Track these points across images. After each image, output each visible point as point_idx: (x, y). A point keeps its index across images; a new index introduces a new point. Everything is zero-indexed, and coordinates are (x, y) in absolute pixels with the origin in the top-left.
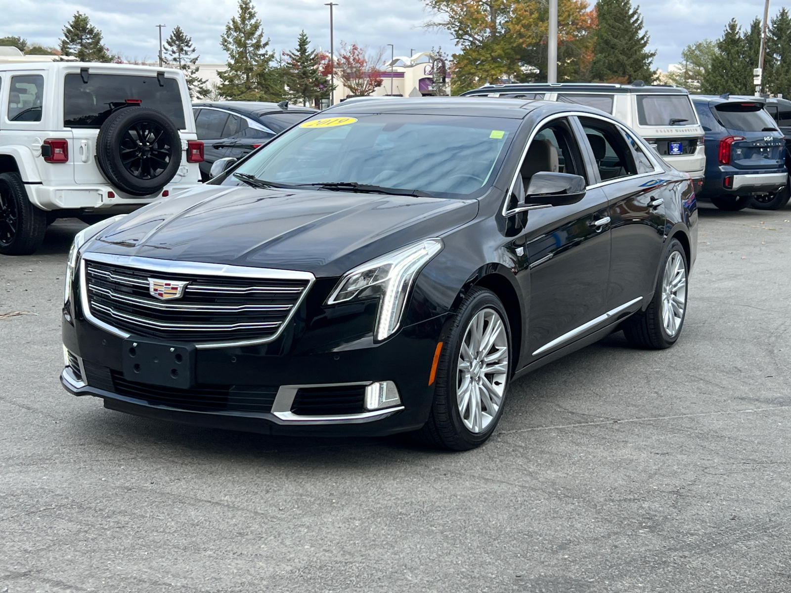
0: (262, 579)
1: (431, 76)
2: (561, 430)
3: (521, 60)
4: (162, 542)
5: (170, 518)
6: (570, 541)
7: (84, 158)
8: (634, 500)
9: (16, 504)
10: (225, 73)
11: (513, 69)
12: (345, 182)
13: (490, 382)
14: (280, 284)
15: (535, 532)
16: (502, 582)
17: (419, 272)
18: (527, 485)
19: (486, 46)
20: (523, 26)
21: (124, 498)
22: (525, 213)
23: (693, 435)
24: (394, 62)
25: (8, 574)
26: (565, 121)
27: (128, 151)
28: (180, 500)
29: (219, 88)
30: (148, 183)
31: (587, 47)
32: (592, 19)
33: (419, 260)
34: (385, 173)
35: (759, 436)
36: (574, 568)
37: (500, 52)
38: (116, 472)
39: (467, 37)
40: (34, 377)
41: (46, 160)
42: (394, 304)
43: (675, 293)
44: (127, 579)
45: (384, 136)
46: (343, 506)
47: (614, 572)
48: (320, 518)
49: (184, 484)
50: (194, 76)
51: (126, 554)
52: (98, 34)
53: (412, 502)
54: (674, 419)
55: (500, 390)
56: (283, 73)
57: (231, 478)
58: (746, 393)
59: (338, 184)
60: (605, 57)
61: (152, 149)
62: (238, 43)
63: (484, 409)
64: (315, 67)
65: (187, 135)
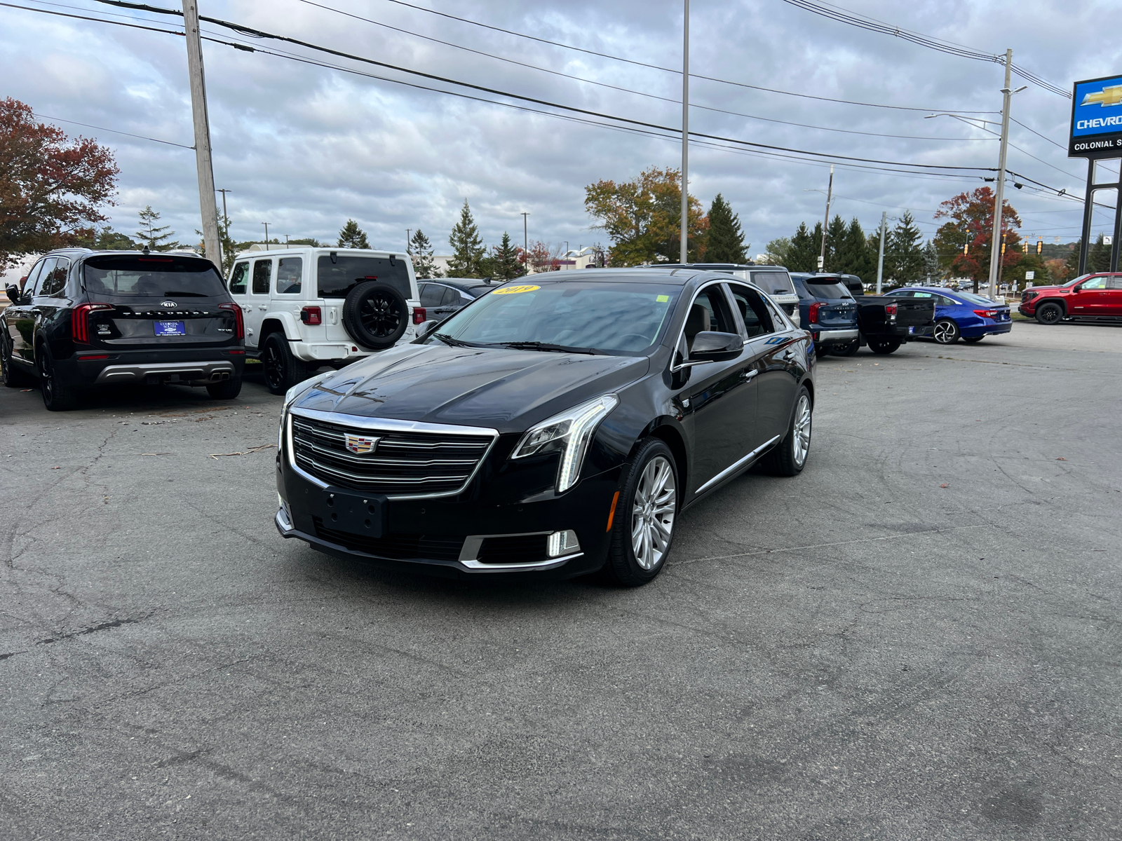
0: (439, 762)
1: (594, 264)
2: (722, 562)
3: (656, 251)
4: (344, 707)
5: (357, 674)
6: (753, 704)
7: (333, 321)
8: (804, 645)
9: (212, 654)
10: (452, 261)
11: (651, 257)
12: (530, 342)
13: (659, 520)
14: (467, 440)
15: (716, 691)
16: (690, 766)
17: (598, 427)
18: (700, 628)
19: (632, 242)
20: (658, 228)
21: (316, 647)
22: (689, 368)
23: (840, 566)
24: (568, 254)
25: (175, 755)
26: (718, 287)
27: (367, 315)
28: (370, 650)
29: (448, 272)
30: (382, 339)
31: (702, 243)
32: (705, 223)
33: (597, 415)
34: (565, 333)
35: (898, 566)
36: (763, 742)
37: (641, 246)
38: (316, 615)
39: (619, 236)
40: (267, 507)
41: (304, 323)
42: (574, 457)
43: (802, 430)
44: (298, 762)
45: (563, 302)
46: (526, 656)
47: (805, 748)
48: (503, 672)
49: (376, 628)
50: (431, 264)
51: (305, 724)
52: (364, 235)
53: (592, 651)
54: (819, 548)
55: (668, 528)
56: (492, 262)
57: (421, 621)
58: (874, 520)
59: (523, 343)
60: (715, 249)
61: (385, 314)
62: (461, 241)
63: (655, 546)
64: (515, 257)
65: (413, 303)
